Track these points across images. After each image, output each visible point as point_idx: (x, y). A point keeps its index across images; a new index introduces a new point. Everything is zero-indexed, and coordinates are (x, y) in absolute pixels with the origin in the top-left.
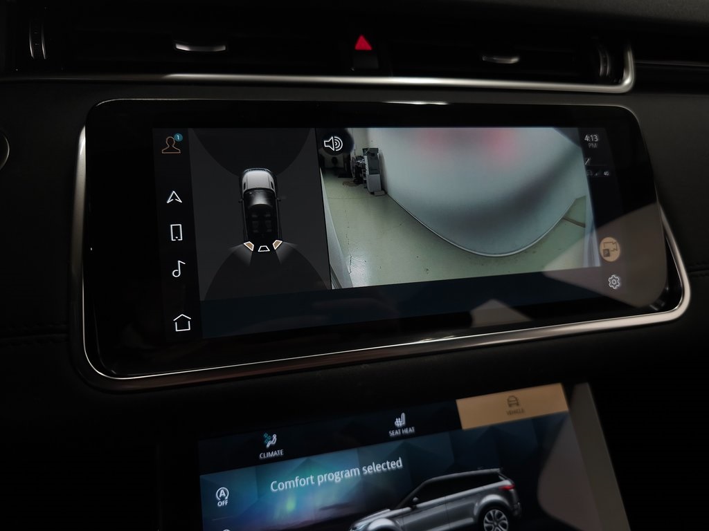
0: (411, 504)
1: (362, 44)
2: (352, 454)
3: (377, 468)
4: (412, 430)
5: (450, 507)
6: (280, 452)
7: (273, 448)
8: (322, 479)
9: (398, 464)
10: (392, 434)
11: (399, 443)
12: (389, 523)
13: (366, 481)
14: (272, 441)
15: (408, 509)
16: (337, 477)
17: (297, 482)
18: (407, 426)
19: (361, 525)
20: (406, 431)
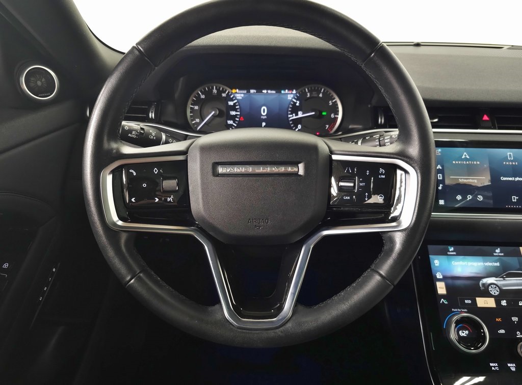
0: (502, 277)
1: (486, 118)
2: (480, 258)
3: (490, 264)
4: (502, 254)
5: (518, 282)
6: (455, 253)
7: (452, 252)
8: (470, 264)
9: (498, 264)
10: (495, 254)
11: (498, 257)
12: (495, 282)
13: (486, 267)
14: (452, 249)
15: (502, 279)
16: (475, 264)
17: (461, 263)
18: (501, 252)
19: (485, 281)
20: (500, 254)
